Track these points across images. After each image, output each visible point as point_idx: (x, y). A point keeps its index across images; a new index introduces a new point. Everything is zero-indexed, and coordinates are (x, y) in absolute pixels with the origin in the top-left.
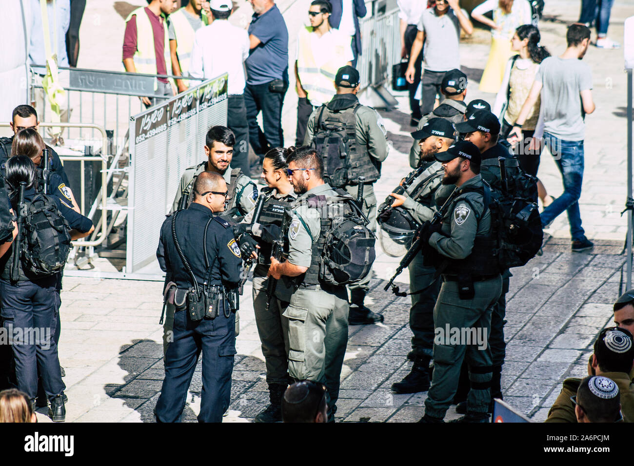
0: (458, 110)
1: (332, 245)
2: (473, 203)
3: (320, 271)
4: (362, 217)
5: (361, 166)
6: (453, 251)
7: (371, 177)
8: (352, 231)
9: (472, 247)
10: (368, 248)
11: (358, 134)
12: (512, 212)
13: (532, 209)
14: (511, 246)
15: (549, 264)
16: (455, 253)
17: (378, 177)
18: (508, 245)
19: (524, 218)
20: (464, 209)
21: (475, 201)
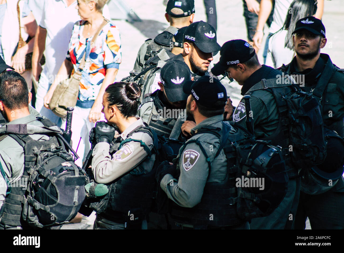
1: (37, 184)
2: (204, 145)
3: (22, 211)
4: (70, 152)
8: (60, 168)
10: (77, 187)
12: (250, 157)
13: (272, 154)
14: (249, 195)
18: (246, 194)
19: (262, 164)
20: (194, 153)
21: (208, 143)
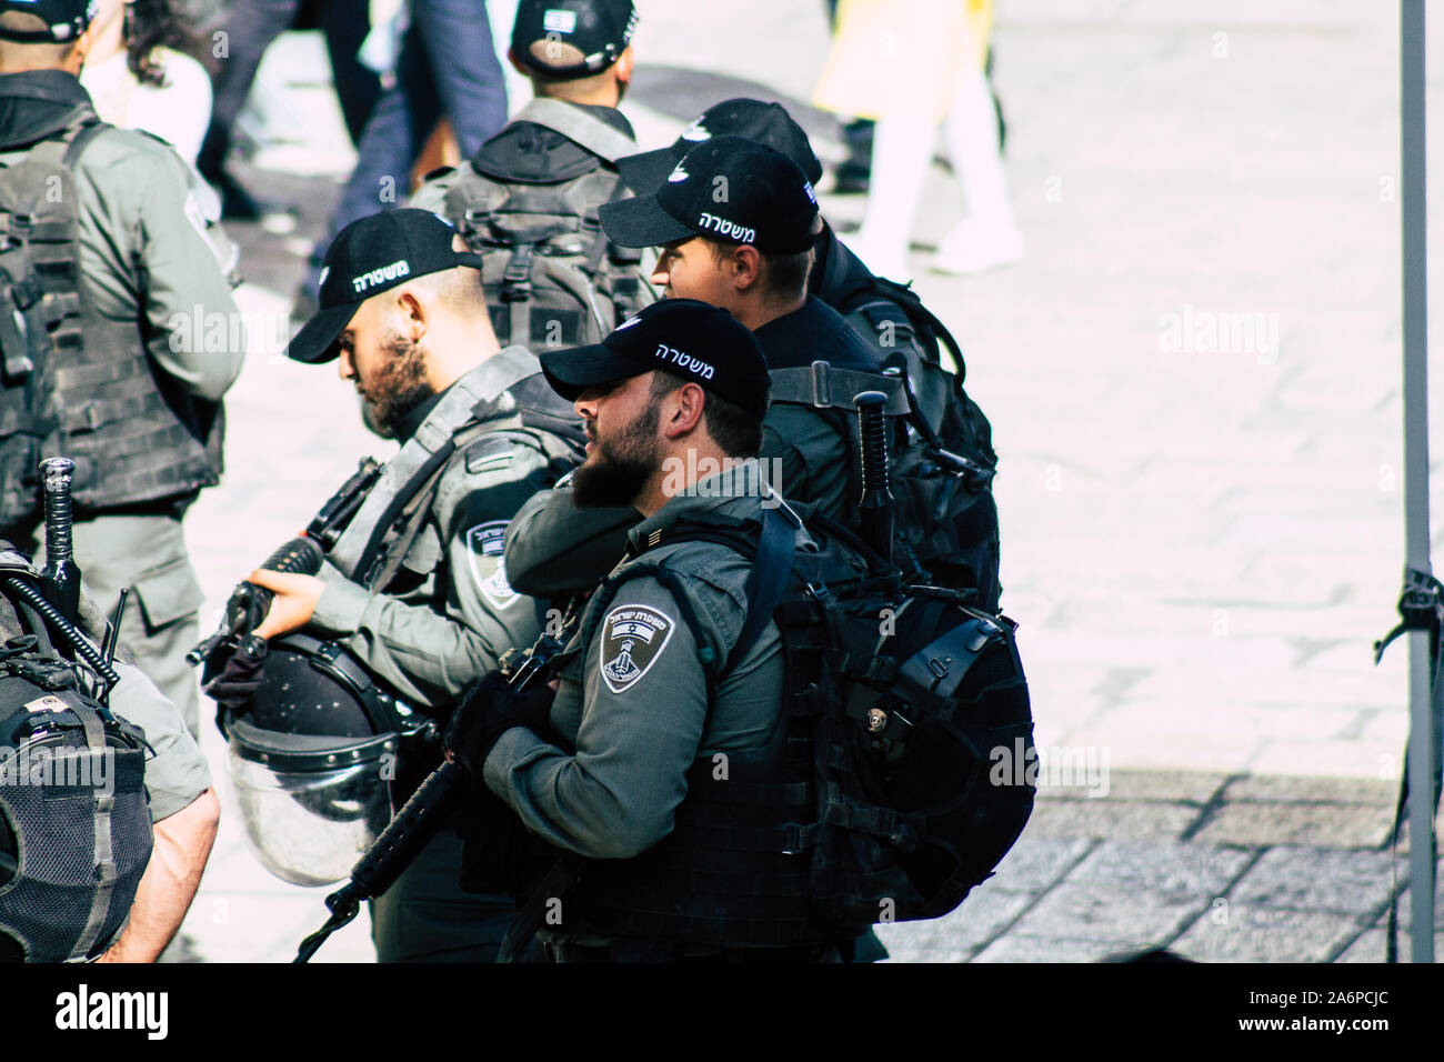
0: (590, 153)
2: (692, 591)
5: (111, 423)
6: (580, 819)
7: (166, 476)
8: (18, 722)
9: (679, 799)
10: (106, 799)
11: (92, 266)
12: (884, 652)
13: (981, 642)
14: (868, 817)
15: (1037, 896)
16: (587, 826)
17: (209, 475)
18: (857, 809)
19: (938, 680)
20: (649, 619)
21: (708, 584)
